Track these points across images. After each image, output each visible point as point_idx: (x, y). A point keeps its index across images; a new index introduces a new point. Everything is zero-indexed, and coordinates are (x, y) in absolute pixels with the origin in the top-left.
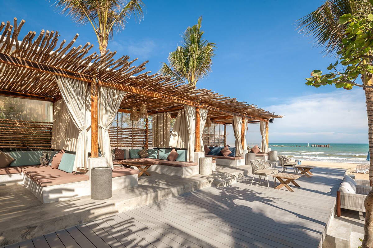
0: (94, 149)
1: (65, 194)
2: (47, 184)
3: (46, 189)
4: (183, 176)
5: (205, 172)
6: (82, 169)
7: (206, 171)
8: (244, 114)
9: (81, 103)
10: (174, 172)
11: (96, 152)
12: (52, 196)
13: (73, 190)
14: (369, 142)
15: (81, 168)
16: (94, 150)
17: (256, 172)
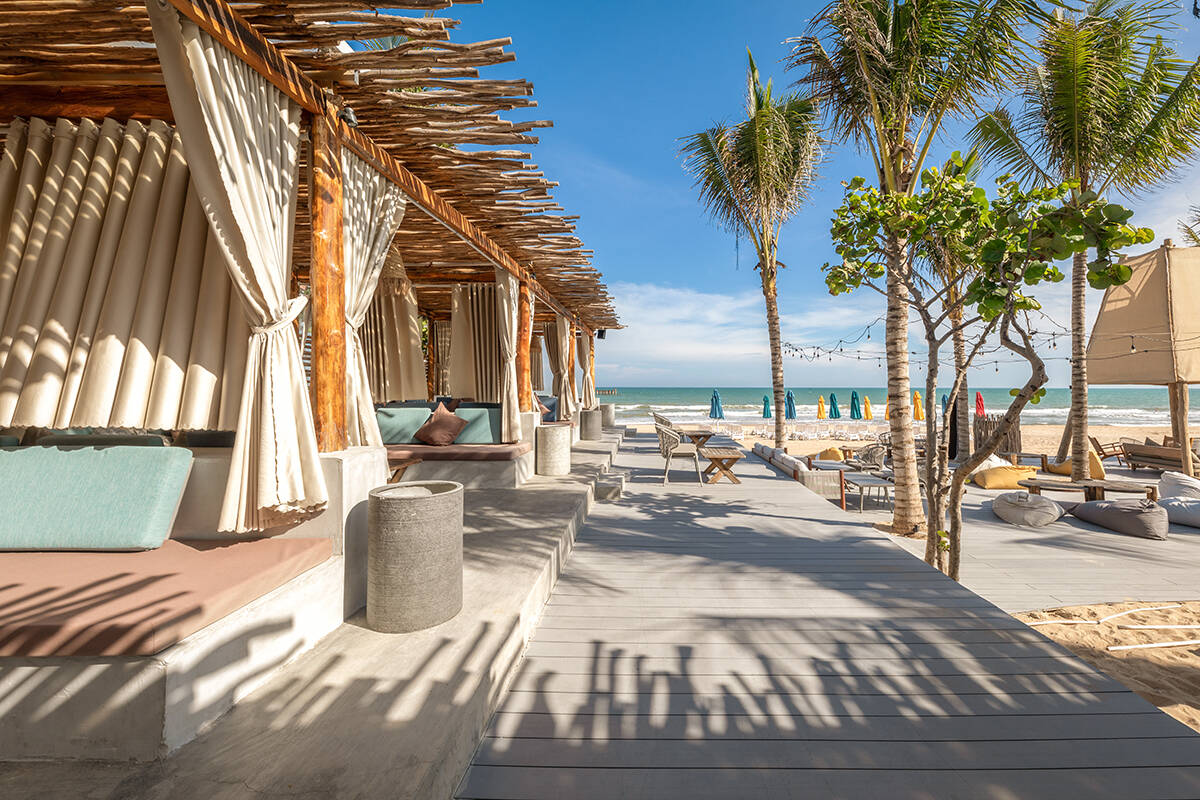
0: (334, 411)
1: (262, 652)
2: (185, 629)
3: (178, 660)
4: (517, 486)
5: (558, 467)
6: (291, 508)
7: (560, 464)
8: (574, 313)
9: (275, 191)
10: (479, 478)
11: (343, 426)
12: (208, 690)
13: (286, 625)
14: (774, 383)
15: (283, 509)
16: (334, 417)
17: (673, 451)
